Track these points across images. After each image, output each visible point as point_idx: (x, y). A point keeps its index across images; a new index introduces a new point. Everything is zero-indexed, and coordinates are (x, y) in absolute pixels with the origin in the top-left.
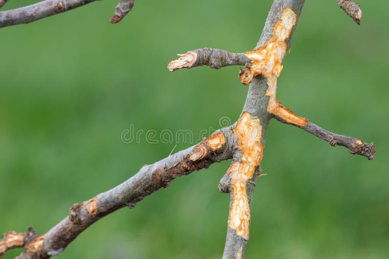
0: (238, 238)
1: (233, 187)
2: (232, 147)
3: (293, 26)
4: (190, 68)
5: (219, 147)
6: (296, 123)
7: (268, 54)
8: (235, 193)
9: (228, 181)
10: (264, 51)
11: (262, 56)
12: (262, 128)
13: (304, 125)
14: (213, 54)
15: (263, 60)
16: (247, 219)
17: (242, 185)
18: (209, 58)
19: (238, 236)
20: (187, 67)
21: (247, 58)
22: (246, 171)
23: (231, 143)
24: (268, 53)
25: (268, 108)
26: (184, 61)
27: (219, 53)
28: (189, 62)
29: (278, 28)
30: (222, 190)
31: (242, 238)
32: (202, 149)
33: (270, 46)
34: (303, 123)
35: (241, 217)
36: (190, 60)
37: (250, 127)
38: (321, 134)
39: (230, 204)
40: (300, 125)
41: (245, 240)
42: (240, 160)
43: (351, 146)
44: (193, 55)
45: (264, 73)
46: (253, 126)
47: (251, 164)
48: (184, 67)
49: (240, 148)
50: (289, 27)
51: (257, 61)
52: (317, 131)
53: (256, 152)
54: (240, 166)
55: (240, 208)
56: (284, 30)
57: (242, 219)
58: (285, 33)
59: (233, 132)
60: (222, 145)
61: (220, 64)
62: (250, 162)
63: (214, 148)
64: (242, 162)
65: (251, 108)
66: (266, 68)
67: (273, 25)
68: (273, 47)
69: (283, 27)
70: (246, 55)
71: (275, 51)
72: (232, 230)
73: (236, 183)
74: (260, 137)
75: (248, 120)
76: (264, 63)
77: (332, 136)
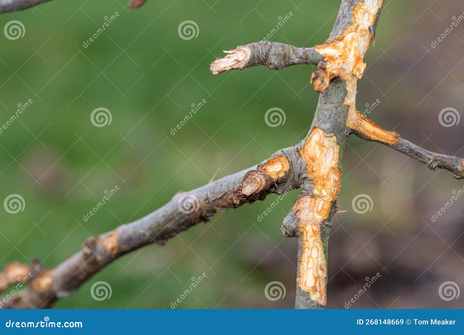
0: (312, 305)
1: (302, 230)
2: (299, 176)
3: (379, 9)
4: (241, 70)
5: (282, 175)
6: (383, 140)
7: (347, 49)
8: (305, 239)
9: (295, 222)
10: (341, 44)
11: (339, 51)
12: (340, 149)
13: (393, 143)
14: (273, 49)
15: (340, 56)
16: (323, 275)
17: (315, 228)
18: (267, 56)
19: (313, 302)
20: (237, 69)
21: (319, 54)
22: (319, 209)
23: (297, 171)
24: (347, 47)
25: (347, 121)
26: (233, 60)
27: (280, 48)
28: (239, 62)
29: (359, 13)
30: (286, 233)
31: (318, 304)
32: (258, 179)
33: (348, 37)
34: (393, 139)
35: (314, 273)
36: (241, 59)
37: (323, 148)
38: (417, 154)
39: (299, 255)
40: (389, 142)
41: (322, 306)
42: (310, 194)
43: (457, 169)
44: (244, 51)
45: (342, 74)
46: (327, 146)
47: (326, 199)
48: (233, 69)
49: (310, 176)
50: (374, 11)
51: (332, 59)
52: (411, 150)
53: (332, 181)
54: (311, 201)
55: (313, 261)
56: (367, 15)
57: (316, 276)
58: (369, 19)
59: (300, 155)
60: (286, 172)
61: (283, 63)
62: (324, 197)
63: (275, 177)
64: (313, 196)
65: (324, 122)
66: (344, 67)
67: (352, 8)
68: (353, 38)
69: (366, 12)
70: (317, 50)
71: (355, 44)
72: (304, 292)
73: (306, 225)
74: (337, 161)
75: (320, 139)
76: (341, 62)
77: (431, 157)
